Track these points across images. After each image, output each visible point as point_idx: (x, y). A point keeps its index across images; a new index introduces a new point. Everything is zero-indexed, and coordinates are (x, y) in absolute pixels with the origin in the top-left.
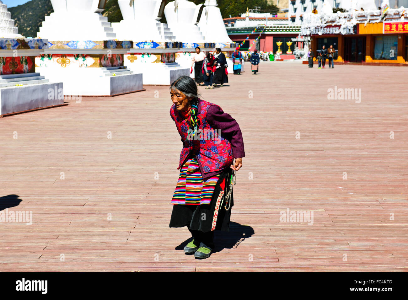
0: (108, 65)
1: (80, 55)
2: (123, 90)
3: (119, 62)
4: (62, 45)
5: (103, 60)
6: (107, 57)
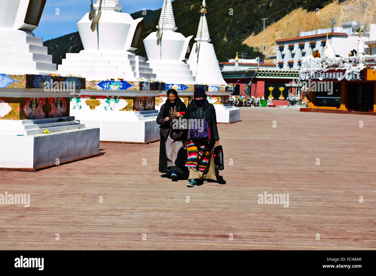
0: (38, 114)
3: (61, 109)
5: (27, 107)
6: (36, 102)
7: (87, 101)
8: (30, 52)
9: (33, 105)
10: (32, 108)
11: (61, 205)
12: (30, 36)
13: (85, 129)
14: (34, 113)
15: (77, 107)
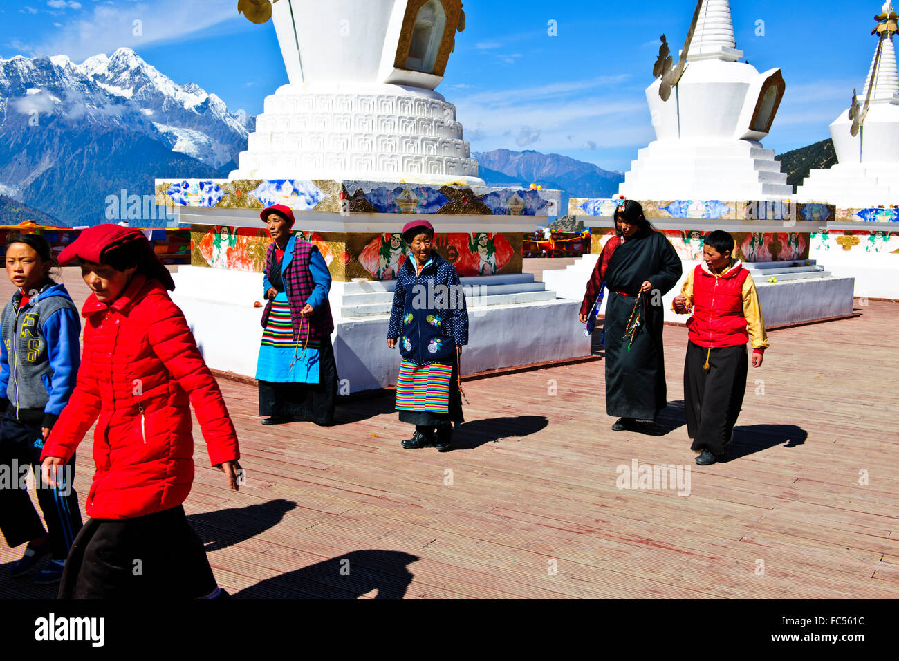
0: (761, 256)
1: (694, 233)
2: (793, 317)
3: (796, 250)
4: (657, 209)
5: (747, 245)
6: (760, 238)
7: (839, 238)
8: (755, 169)
9: (755, 243)
10: (753, 246)
11: (785, 382)
12: (757, 147)
13: (831, 279)
14: (756, 253)
15: (823, 247)
